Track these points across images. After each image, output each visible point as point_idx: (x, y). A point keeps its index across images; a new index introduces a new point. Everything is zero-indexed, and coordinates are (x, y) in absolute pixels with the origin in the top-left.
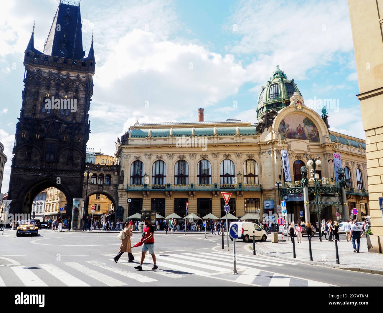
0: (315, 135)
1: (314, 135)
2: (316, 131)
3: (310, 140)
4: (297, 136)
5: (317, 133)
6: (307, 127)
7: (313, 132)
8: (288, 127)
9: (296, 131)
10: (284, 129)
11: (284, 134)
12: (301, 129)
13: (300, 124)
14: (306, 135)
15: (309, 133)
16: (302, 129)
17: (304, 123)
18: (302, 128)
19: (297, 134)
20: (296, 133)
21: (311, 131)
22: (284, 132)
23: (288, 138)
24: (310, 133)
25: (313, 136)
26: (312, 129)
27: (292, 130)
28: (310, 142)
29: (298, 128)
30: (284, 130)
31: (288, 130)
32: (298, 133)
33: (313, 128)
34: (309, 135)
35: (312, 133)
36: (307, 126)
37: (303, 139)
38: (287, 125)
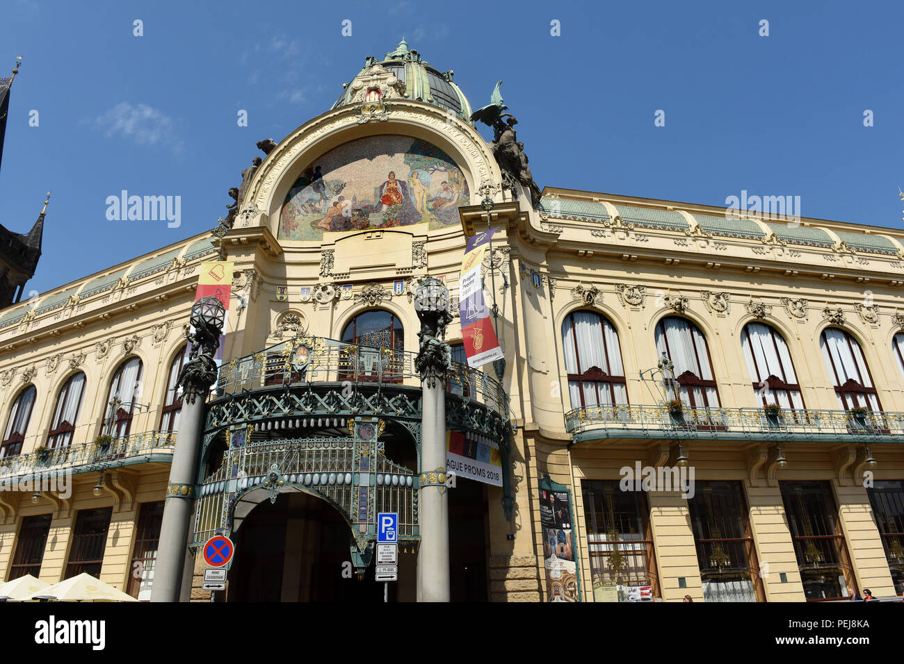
0: (457, 195)
1: (450, 200)
2: (457, 183)
3: (434, 223)
4: (375, 219)
5: (463, 187)
6: (425, 175)
7: (446, 189)
8: (338, 192)
9: (373, 201)
10: (319, 201)
11: (316, 217)
12: (395, 191)
13: (392, 172)
14: (418, 207)
15: (429, 196)
16: (400, 190)
17: (407, 164)
18: (403, 184)
19: (376, 210)
20: (375, 204)
21: (440, 187)
22: (315, 211)
23: (334, 229)
24: (433, 196)
25: (449, 204)
26: (444, 176)
27: (355, 199)
28: (431, 228)
29: (382, 187)
30: (317, 206)
31: (335, 204)
32: (381, 204)
33: (446, 173)
34: (431, 205)
35: (444, 195)
36: (420, 172)
37: (402, 225)
38: (333, 186)
